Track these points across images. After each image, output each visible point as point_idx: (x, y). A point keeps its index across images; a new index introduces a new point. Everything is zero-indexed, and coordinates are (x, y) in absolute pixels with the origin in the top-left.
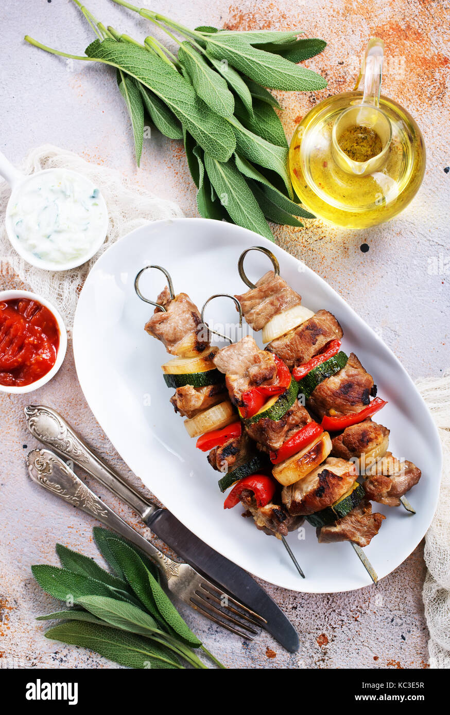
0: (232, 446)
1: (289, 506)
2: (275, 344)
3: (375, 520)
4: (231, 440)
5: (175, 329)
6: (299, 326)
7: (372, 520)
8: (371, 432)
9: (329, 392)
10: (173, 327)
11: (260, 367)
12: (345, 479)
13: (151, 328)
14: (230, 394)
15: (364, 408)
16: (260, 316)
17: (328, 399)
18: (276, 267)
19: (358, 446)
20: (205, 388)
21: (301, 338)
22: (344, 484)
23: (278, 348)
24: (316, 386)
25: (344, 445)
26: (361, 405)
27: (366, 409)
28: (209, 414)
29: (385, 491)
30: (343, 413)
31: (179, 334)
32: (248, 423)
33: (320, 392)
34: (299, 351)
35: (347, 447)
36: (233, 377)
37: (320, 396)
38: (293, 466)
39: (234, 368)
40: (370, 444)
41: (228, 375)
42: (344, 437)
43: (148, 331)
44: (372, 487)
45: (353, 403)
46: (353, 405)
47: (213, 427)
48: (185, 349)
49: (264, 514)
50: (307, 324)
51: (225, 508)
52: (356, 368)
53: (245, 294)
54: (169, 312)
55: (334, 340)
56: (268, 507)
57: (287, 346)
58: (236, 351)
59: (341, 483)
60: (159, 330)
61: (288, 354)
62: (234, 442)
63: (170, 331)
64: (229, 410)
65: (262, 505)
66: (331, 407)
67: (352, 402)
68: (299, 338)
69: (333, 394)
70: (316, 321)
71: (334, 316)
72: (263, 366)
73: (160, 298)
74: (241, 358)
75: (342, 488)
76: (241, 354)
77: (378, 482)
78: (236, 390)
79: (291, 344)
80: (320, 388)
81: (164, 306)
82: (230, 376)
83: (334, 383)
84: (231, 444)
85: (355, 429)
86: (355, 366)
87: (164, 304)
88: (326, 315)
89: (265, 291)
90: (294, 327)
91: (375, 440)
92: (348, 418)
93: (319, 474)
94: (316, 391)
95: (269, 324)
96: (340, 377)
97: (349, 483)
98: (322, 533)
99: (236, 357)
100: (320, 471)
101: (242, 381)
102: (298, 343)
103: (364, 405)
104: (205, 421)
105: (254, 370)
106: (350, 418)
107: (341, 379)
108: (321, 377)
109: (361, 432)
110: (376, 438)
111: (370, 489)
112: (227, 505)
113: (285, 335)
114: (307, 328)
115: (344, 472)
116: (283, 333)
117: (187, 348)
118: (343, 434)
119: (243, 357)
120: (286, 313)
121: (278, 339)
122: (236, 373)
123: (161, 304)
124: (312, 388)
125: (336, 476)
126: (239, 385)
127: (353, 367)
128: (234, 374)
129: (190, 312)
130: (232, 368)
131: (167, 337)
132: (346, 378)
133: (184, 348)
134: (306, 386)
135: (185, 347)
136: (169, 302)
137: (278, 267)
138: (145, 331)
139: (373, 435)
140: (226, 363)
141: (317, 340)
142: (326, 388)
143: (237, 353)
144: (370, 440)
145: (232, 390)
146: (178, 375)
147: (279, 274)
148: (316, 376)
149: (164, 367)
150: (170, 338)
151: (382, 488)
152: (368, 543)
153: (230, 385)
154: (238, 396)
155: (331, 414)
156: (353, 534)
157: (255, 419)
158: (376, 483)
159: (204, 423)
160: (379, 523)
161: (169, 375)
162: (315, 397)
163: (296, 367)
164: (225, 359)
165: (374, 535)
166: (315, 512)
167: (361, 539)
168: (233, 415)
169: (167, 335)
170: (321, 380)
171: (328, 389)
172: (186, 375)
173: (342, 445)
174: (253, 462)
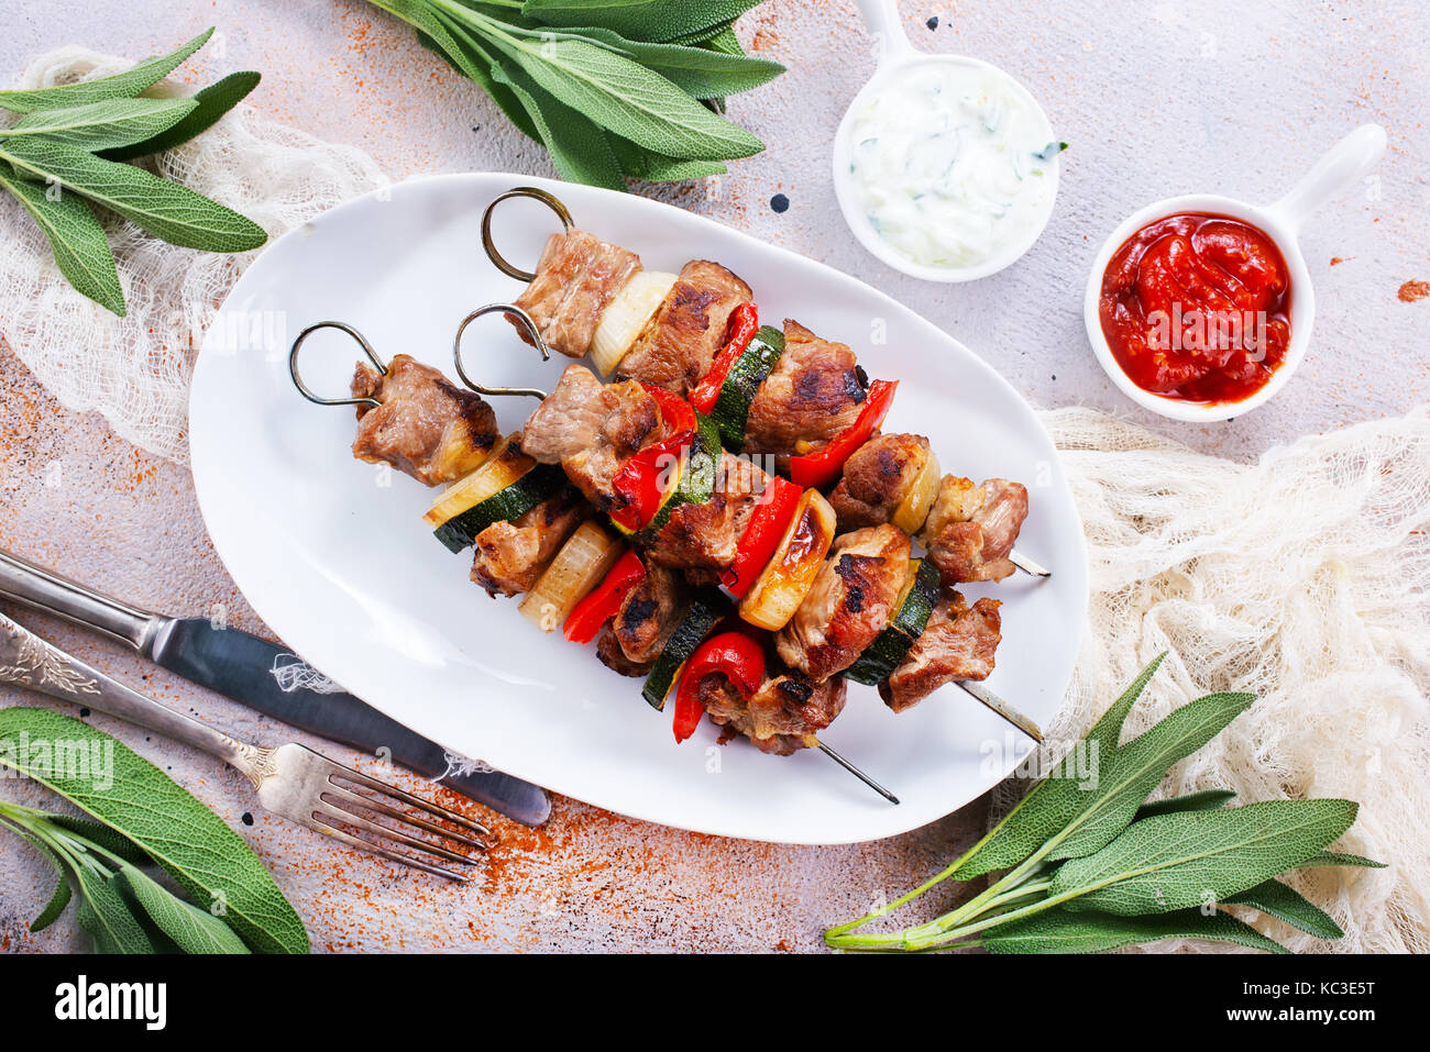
0: (638, 601)
1: (806, 664)
2: (629, 364)
3: (984, 614)
4: (631, 592)
5: (416, 427)
6: (660, 309)
7: (978, 616)
8: (897, 449)
9: (781, 410)
10: (410, 425)
11: (623, 412)
12: (890, 559)
13: (369, 449)
14: (588, 494)
15: (860, 408)
16: (574, 323)
17: (781, 422)
18: (563, 214)
19: (884, 488)
20: (532, 515)
21: (674, 326)
22: (892, 570)
23: (640, 366)
24: (747, 407)
25: (856, 498)
26: (851, 405)
27: (865, 411)
28: (563, 560)
29: (976, 551)
30: (824, 439)
31: (429, 434)
32: (650, 538)
33: (761, 416)
34: (682, 354)
35: (864, 500)
36: (579, 457)
37: (764, 424)
38: (778, 576)
39: (572, 439)
40: (905, 473)
41: (567, 459)
42: (848, 483)
43: (362, 457)
44: (949, 556)
45: (834, 409)
46: (837, 413)
47: (583, 584)
48: (455, 456)
49: (763, 704)
50: (673, 296)
51: (679, 741)
52: (807, 342)
53: (525, 294)
54: (389, 400)
55: (740, 307)
56: (766, 689)
57: (653, 354)
58: (560, 406)
59: (887, 569)
60: (385, 443)
61: (665, 370)
62: (638, 593)
63: (409, 435)
64: (599, 537)
65: (752, 692)
66: (796, 438)
67: (832, 407)
68: (673, 329)
69: (788, 408)
70: (689, 282)
71: (716, 264)
72: (629, 408)
73: (356, 386)
74: (577, 413)
75: (892, 577)
76: (574, 405)
77: (955, 539)
78: (595, 479)
79: (661, 346)
80: (758, 407)
81: (372, 396)
82: (571, 458)
83: (779, 386)
84: (634, 599)
85: (860, 456)
86: (805, 339)
87: (370, 393)
88: (701, 267)
89: (562, 270)
90: (651, 313)
91: (910, 461)
92: (838, 442)
93: (836, 568)
94: (752, 417)
95: (600, 333)
96: (786, 372)
97: (901, 564)
98: (895, 688)
99: (566, 416)
100: (836, 561)
101: (599, 457)
102: (674, 339)
103: (856, 404)
104: (561, 580)
105: (614, 424)
106: (843, 441)
107: (789, 373)
108: (748, 385)
109: (877, 458)
110: (911, 455)
111: (946, 560)
112: (681, 733)
113: (641, 338)
114: (679, 304)
115: (881, 547)
116: (637, 335)
117: (459, 452)
118: (844, 478)
119: (581, 409)
120: (623, 295)
121: (630, 351)
122: (582, 448)
123: (366, 395)
124: (741, 416)
125: (871, 558)
126: (597, 467)
127: (801, 342)
128: (578, 452)
129: (431, 383)
130: (568, 441)
131: (407, 450)
132: (798, 366)
133: (452, 455)
134: (728, 417)
135: (455, 452)
136: (379, 387)
137: (566, 211)
138: (358, 460)
139: (902, 454)
140: (552, 438)
141: (708, 318)
142: (769, 402)
143: (565, 407)
144: (901, 464)
145: (590, 483)
146: (464, 513)
147: (573, 224)
148: (737, 388)
149: (428, 514)
150: (414, 451)
151: (967, 547)
152: (992, 663)
153: (579, 475)
154: (608, 490)
155: (802, 452)
156: (956, 662)
157: (659, 521)
158: (952, 544)
159: (562, 586)
160: (993, 615)
161: (446, 524)
162: (756, 431)
163: (690, 390)
164: (545, 431)
165: (994, 645)
166: (862, 653)
167: (975, 664)
168: (611, 542)
169: (405, 445)
170: (754, 392)
171: (775, 402)
172: (481, 504)
173: (852, 500)
174: (694, 614)
